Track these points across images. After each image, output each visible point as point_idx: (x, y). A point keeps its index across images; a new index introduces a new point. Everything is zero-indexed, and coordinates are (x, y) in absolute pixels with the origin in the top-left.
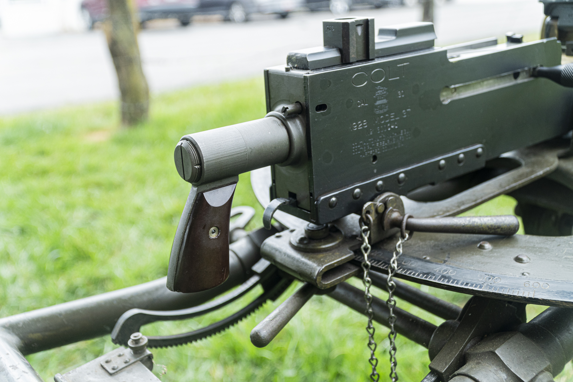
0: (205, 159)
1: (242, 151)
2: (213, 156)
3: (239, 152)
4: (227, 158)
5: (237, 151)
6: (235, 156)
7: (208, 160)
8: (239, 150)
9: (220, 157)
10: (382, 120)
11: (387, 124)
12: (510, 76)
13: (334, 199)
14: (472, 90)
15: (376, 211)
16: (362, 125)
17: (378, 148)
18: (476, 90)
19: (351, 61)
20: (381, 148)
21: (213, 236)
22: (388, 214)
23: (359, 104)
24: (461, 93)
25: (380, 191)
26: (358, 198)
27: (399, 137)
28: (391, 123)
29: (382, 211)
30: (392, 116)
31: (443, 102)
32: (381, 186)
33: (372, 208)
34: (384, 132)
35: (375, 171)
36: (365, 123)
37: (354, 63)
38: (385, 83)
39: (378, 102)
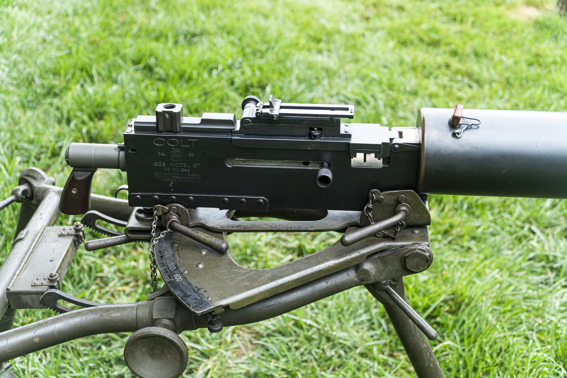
1: (90, 159)
6: (85, 160)
10: (177, 165)
11: (181, 168)
12: (299, 162)
13: (138, 196)
14: (261, 164)
15: (163, 211)
16: (162, 165)
17: (174, 179)
18: (264, 164)
19: (159, 131)
20: (177, 179)
21: (74, 192)
22: (169, 215)
23: (159, 154)
24: (249, 164)
25: (173, 201)
26: (156, 200)
27: (191, 177)
28: (185, 168)
29: (166, 212)
30: (185, 165)
31: (228, 166)
32: (174, 199)
33: (160, 208)
34: (178, 172)
35: (172, 190)
36: (164, 164)
37: (162, 132)
38: (179, 147)
39: (173, 156)
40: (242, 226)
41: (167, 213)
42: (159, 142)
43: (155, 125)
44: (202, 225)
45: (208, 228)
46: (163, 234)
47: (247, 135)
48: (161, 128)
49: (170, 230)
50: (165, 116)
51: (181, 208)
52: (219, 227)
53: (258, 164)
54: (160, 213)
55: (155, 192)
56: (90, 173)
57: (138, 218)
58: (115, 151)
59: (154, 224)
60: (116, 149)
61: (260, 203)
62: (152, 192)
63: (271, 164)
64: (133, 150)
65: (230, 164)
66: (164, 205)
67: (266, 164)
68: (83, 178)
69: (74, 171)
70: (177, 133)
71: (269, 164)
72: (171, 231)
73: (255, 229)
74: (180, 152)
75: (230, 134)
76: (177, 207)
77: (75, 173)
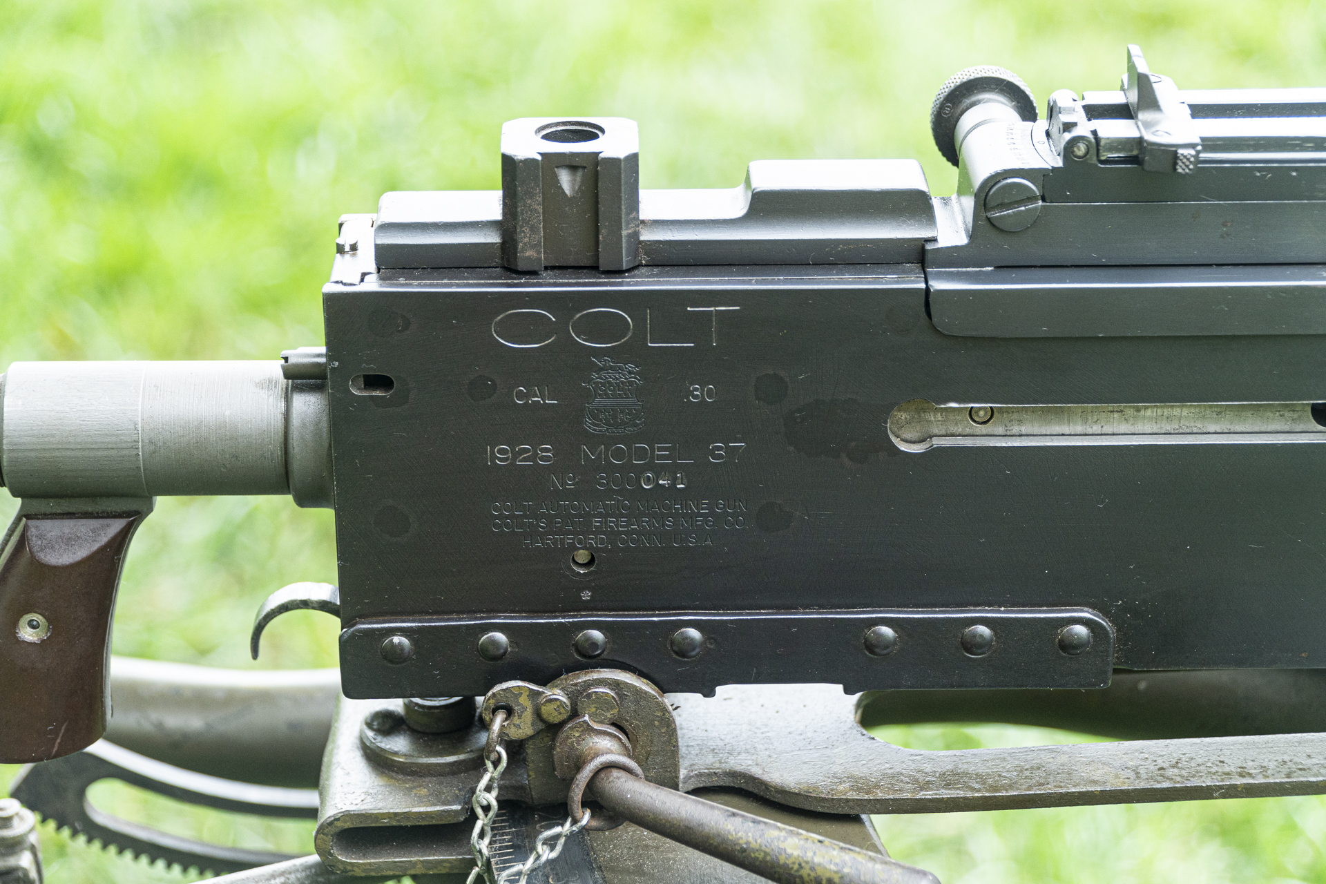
0: (7, 444)
1: (124, 445)
2: (34, 440)
3: (115, 446)
4: (78, 454)
5: (109, 443)
6: (100, 453)
7: (14, 447)
8: (114, 439)
9: (54, 446)
10: (618, 454)
11: (640, 470)
12: (1292, 409)
13: (396, 639)
14: (1079, 429)
15: (538, 714)
16: (533, 458)
17: (598, 531)
18: (1096, 429)
19: (521, 266)
20: (613, 535)
21: (28, 634)
22: (571, 733)
23: (520, 395)
24: (1016, 429)
25: (590, 659)
26: (496, 658)
27: (693, 516)
28: (659, 471)
29: (555, 718)
30: (662, 450)
31: (904, 447)
32: (594, 644)
33: (524, 700)
34: (621, 492)
35: (586, 595)
36: (547, 451)
37: (533, 273)
38: (634, 352)
39: (598, 403)
40: (966, 774)
41: (562, 724)
42: (515, 329)
43: (493, 238)
44: (741, 783)
45: (779, 798)
46: (551, 842)
47: (1005, 267)
48: (529, 251)
49: (592, 816)
50: (555, 180)
51: (638, 692)
52: (845, 791)
53: (1066, 430)
54: (523, 727)
55: (492, 611)
56: (117, 526)
57: (377, 760)
58: (264, 394)
59: (488, 789)
60: (269, 383)
61: (1069, 647)
62: (471, 612)
63: (1139, 428)
64: (373, 381)
65: (908, 436)
66: (543, 683)
67: (1107, 429)
68: (81, 553)
69: (24, 515)
70: (619, 272)
71: (1124, 428)
72: (594, 823)
73: (1051, 789)
74: (637, 381)
75: (916, 267)
76: (616, 685)
77: (33, 532)
